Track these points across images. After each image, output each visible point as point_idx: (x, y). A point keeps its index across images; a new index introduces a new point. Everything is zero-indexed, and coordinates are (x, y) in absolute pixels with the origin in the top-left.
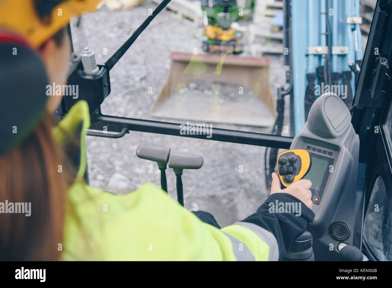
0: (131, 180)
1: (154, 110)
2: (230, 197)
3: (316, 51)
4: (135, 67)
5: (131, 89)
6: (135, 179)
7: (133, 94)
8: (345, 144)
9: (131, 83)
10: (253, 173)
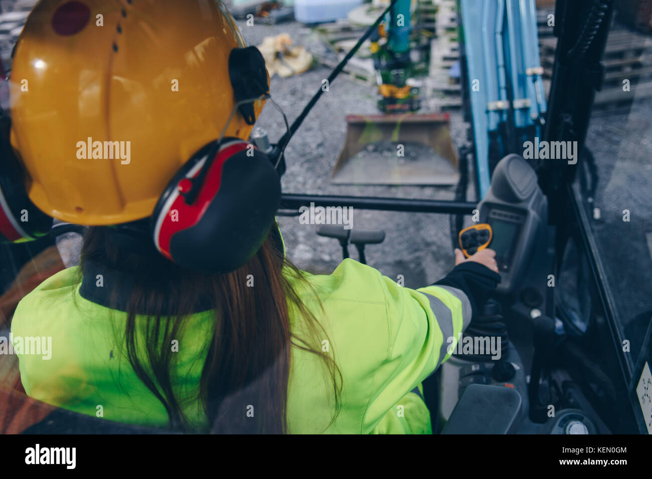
0: (315, 250)
1: (334, 176)
2: (418, 262)
3: (496, 106)
4: (310, 133)
5: (309, 157)
6: (319, 248)
7: (311, 162)
8: (533, 207)
9: (308, 150)
10: (440, 234)
